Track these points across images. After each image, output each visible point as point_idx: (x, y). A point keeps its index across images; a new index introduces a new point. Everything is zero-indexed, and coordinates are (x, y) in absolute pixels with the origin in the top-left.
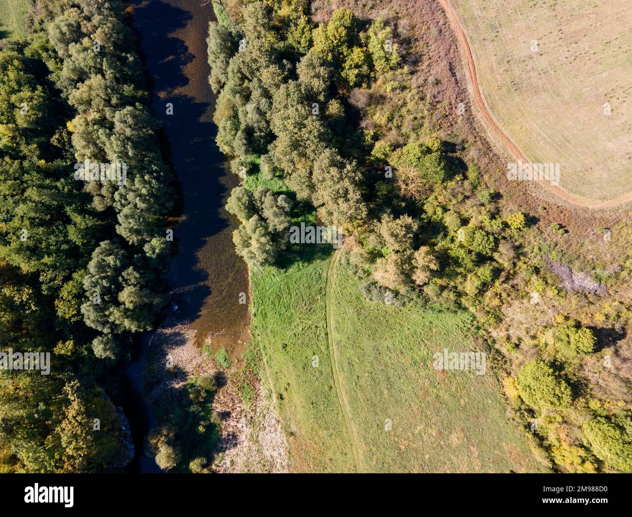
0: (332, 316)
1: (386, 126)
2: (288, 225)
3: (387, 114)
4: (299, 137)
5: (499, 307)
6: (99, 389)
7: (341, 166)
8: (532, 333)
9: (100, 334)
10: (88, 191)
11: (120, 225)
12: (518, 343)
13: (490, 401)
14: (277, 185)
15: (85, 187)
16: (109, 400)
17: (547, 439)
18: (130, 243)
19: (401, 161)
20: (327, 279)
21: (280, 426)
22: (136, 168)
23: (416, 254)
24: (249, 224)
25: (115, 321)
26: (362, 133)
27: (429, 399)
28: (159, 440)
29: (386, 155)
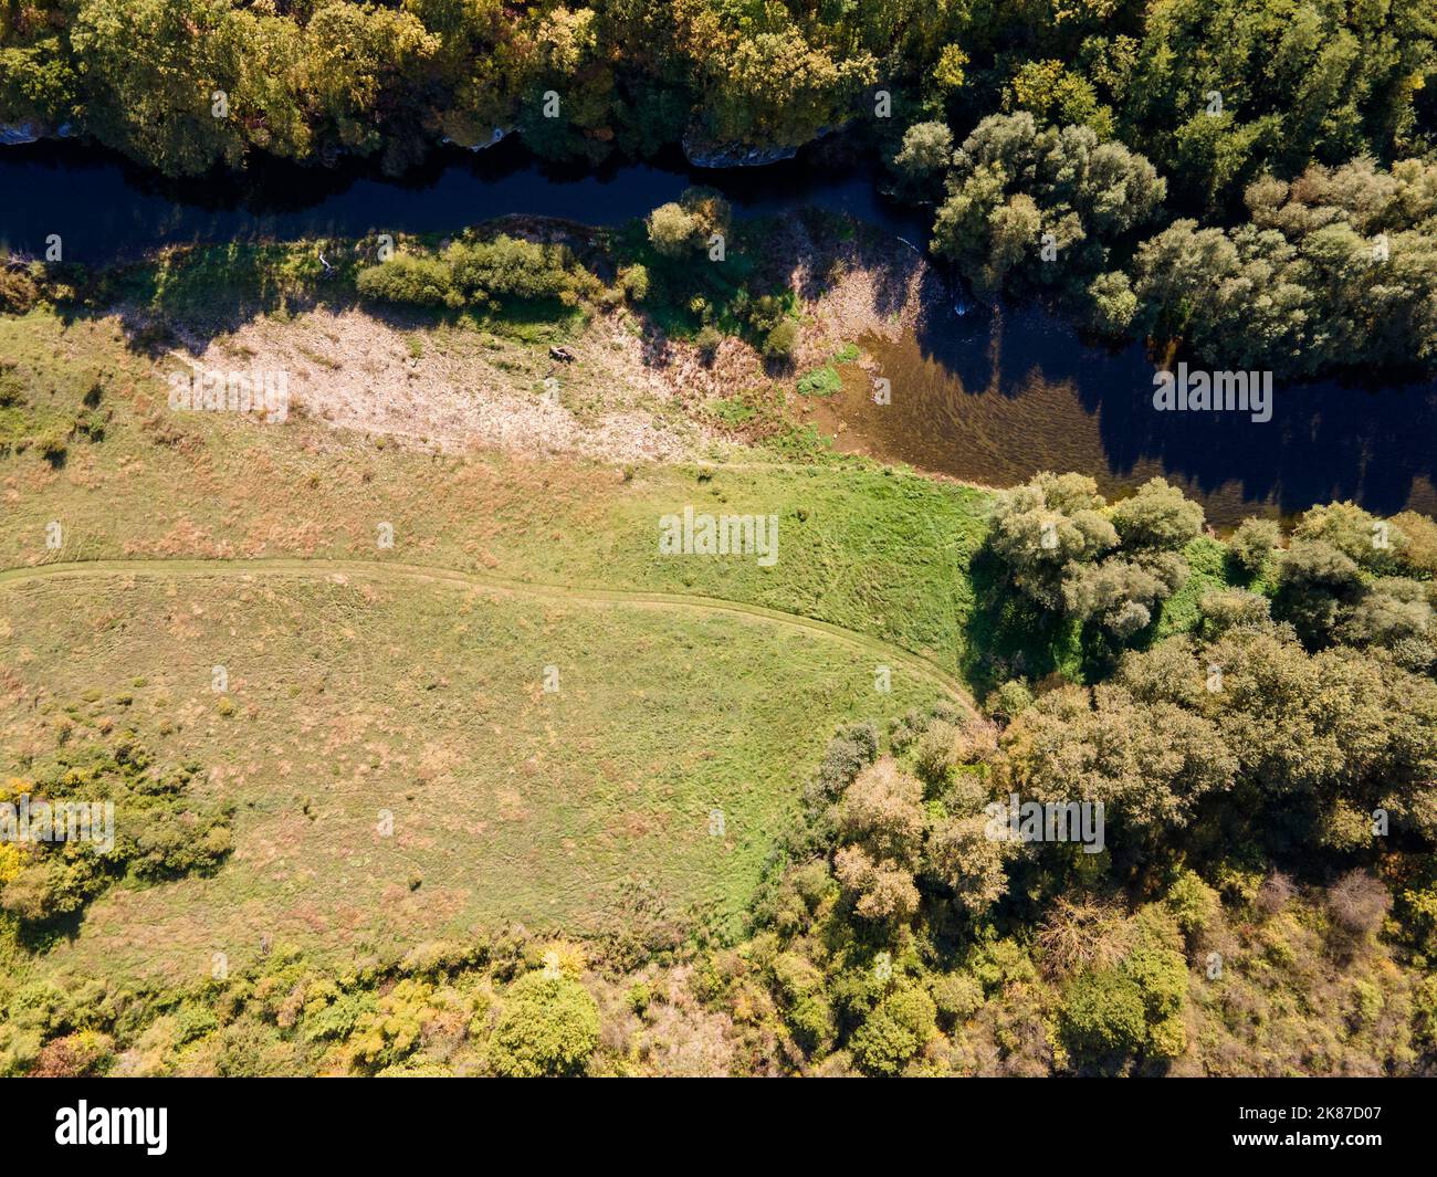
0: (828, 636)
1: (1258, 937)
2: (1071, 608)
3: (1290, 953)
4: (1294, 709)
5: (731, 1011)
6: (844, 120)
7: (1180, 784)
8: (654, 1055)
9: (957, 144)
10: (1308, 172)
11: (1194, 231)
12: (644, 1015)
13: (553, 902)
14: (1179, 613)
15: (1321, 167)
16: (815, 136)
17: (450, 984)
18: (1142, 245)
19: (1148, 936)
20: (915, 654)
21: (651, 459)
22: (1335, 295)
23: (907, 877)
24: (1102, 520)
25: (975, 177)
26: (1257, 870)
27: (599, 777)
28: (706, 217)
29: (1175, 905)
